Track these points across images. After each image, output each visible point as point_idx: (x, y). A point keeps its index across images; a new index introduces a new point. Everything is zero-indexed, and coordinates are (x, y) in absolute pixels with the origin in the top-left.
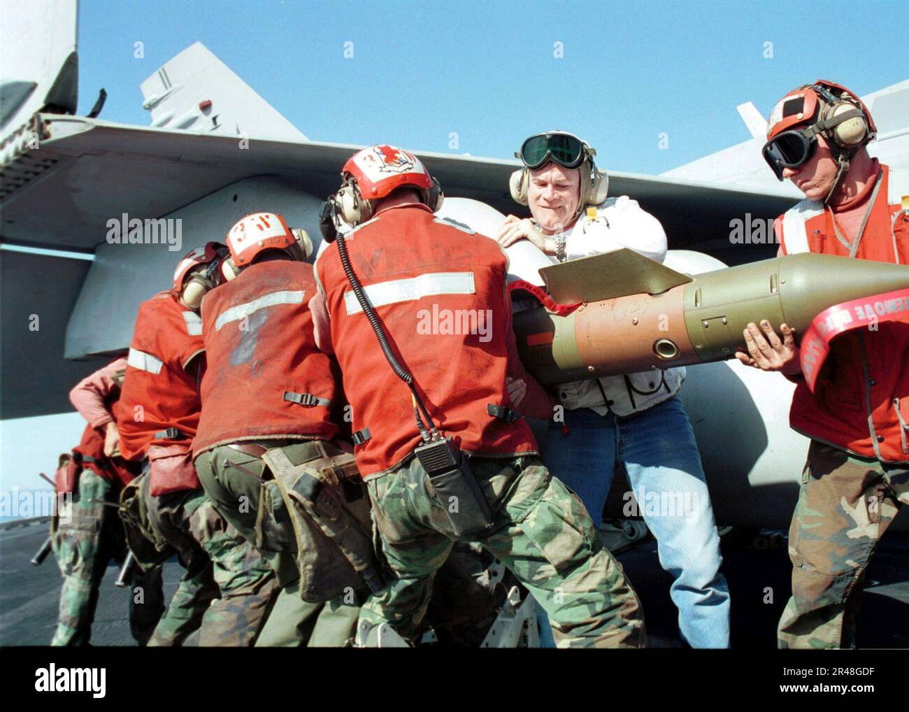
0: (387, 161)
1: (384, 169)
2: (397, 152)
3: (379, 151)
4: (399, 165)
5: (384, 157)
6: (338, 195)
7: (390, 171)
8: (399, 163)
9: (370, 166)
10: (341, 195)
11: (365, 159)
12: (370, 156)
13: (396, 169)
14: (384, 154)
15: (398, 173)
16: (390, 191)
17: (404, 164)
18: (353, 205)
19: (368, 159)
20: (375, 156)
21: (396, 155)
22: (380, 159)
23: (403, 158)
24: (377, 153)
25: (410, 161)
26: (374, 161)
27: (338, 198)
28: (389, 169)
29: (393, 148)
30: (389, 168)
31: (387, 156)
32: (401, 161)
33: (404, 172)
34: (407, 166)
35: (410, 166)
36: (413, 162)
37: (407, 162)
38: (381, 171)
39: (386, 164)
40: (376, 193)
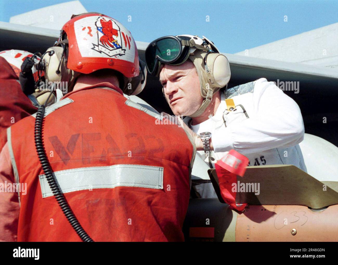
0: (102, 40)
1: (96, 48)
2: (116, 33)
3: (99, 25)
4: (111, 48)
5: (101, 35)
6: (47, 54)
7: (100, 52)
8: (112, 47)
9: (85, 39)
10: (50, 55)
11: (84, 29)
12: (89, 28)
13: (107, 52)
14: (102, 32)
15: (108, 57)
16: (94, 70)
17: (118, 48)
18: (57, 69)
19: (87, 30)
20: (94, 31)
21: (114, 37)
22: (97, 35)
23: (119, 43)
24: (97, 27)
25: (124, 47)
26: (91, 35)
27: (46, 57)
28: (100, 50)
29: (115, 27)
30: (101, 48)
31: (105, 35)
32: (116, 45)
33: (114, 57)
34: (119, 51)
35: (122, 52)
36: (127, 48)
37: (121, 48)
38: (93, 49)
39: (100, 43)
40: (81, 67)
